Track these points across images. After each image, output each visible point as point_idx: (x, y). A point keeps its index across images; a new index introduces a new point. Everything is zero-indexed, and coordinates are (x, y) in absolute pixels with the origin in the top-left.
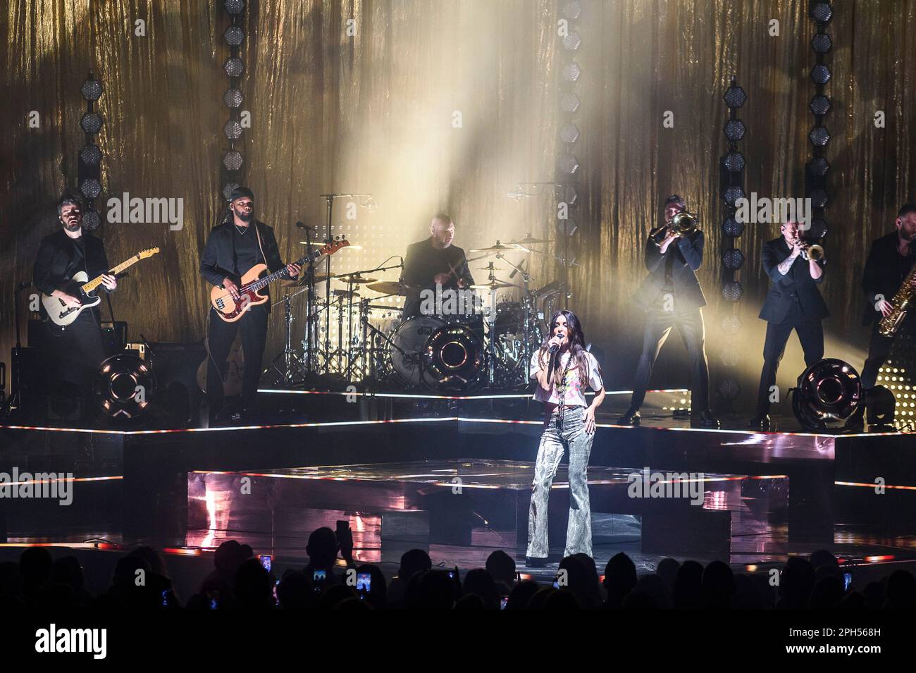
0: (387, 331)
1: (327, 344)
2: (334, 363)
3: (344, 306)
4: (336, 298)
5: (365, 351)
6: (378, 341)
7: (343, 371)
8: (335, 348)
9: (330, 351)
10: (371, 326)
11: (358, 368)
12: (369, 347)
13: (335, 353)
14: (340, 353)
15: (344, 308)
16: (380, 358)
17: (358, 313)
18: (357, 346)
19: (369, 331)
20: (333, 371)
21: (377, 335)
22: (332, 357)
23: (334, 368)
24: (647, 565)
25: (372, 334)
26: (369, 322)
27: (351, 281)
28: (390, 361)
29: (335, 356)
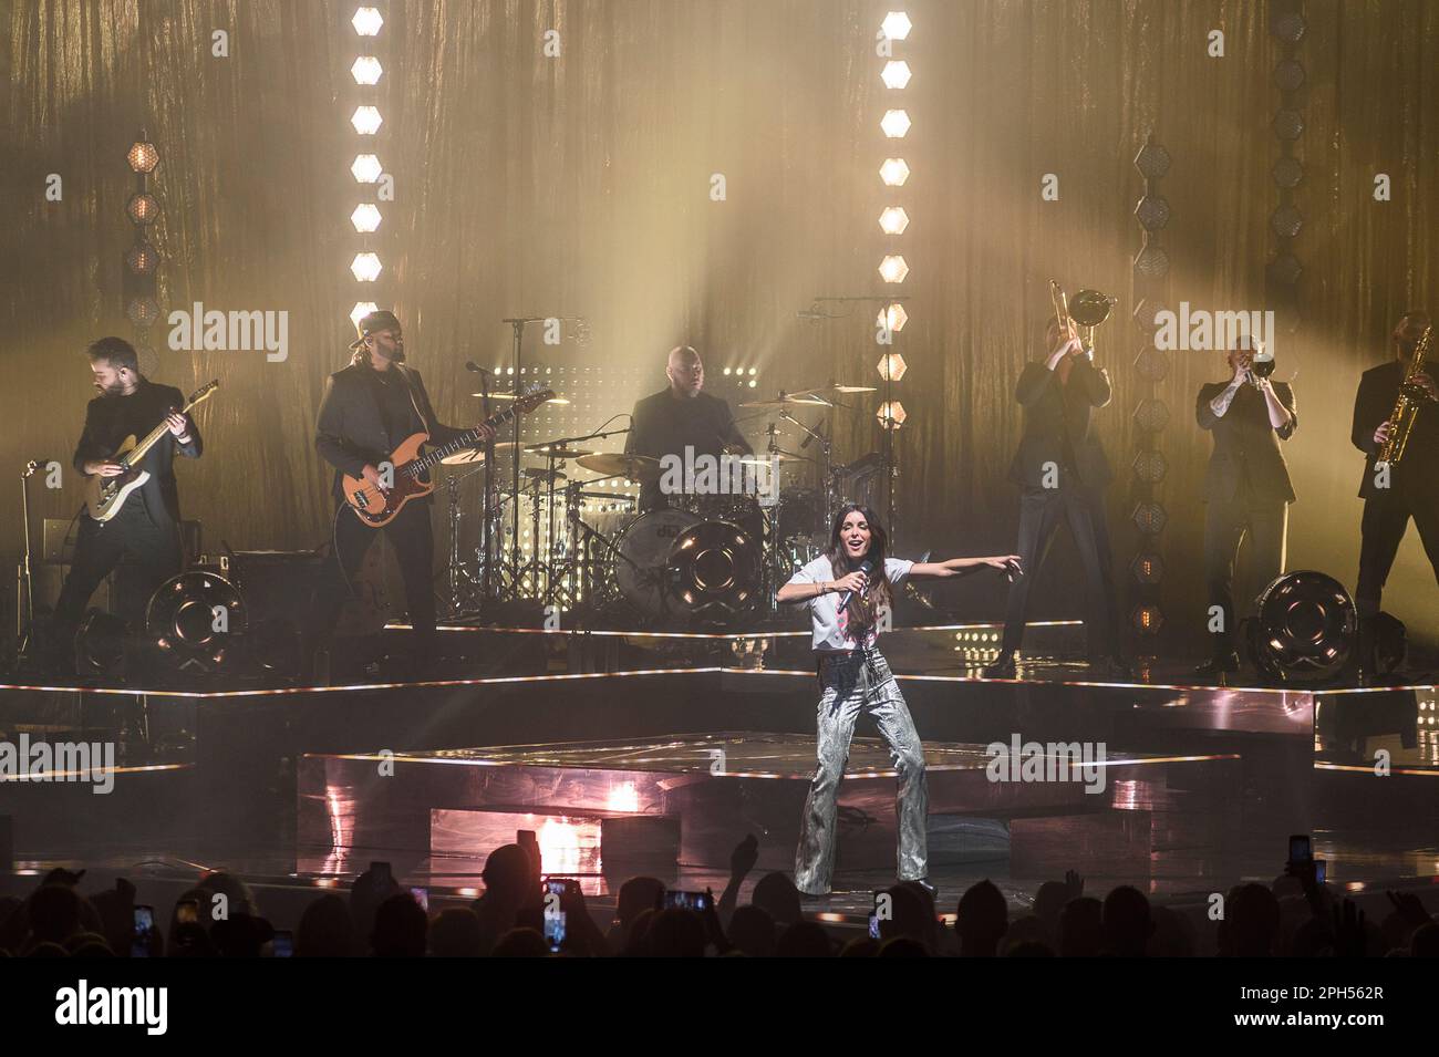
0: (610, 533)
1: (516, 553)
2: (527, 584)
3: (542, 494)
4: (530, 480)
5: (575, 563)
6: (596, 548)
7: (540, 595)
8: (528, 559)
9: (520, 563)
10: (584, 525)
11: (565, 591)
12: (581, 557)
13: (528, 568)
14: (536, 568)
15: (541, 498)
16: (599, 576)
17: (564, 504)
18: (563, 556)
19: (581, 533)
20: (526, 596)
21: (593, 540)
22: (523, 574)
23: (526, 591)
24: (1018, 897)
25: (586, 538)
26: (581, 519)
27: (553, 454)
28: (614, 579)
29: (527, 573)
